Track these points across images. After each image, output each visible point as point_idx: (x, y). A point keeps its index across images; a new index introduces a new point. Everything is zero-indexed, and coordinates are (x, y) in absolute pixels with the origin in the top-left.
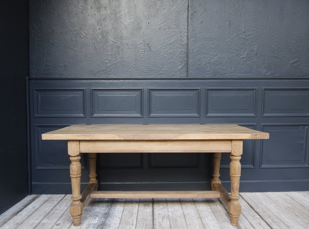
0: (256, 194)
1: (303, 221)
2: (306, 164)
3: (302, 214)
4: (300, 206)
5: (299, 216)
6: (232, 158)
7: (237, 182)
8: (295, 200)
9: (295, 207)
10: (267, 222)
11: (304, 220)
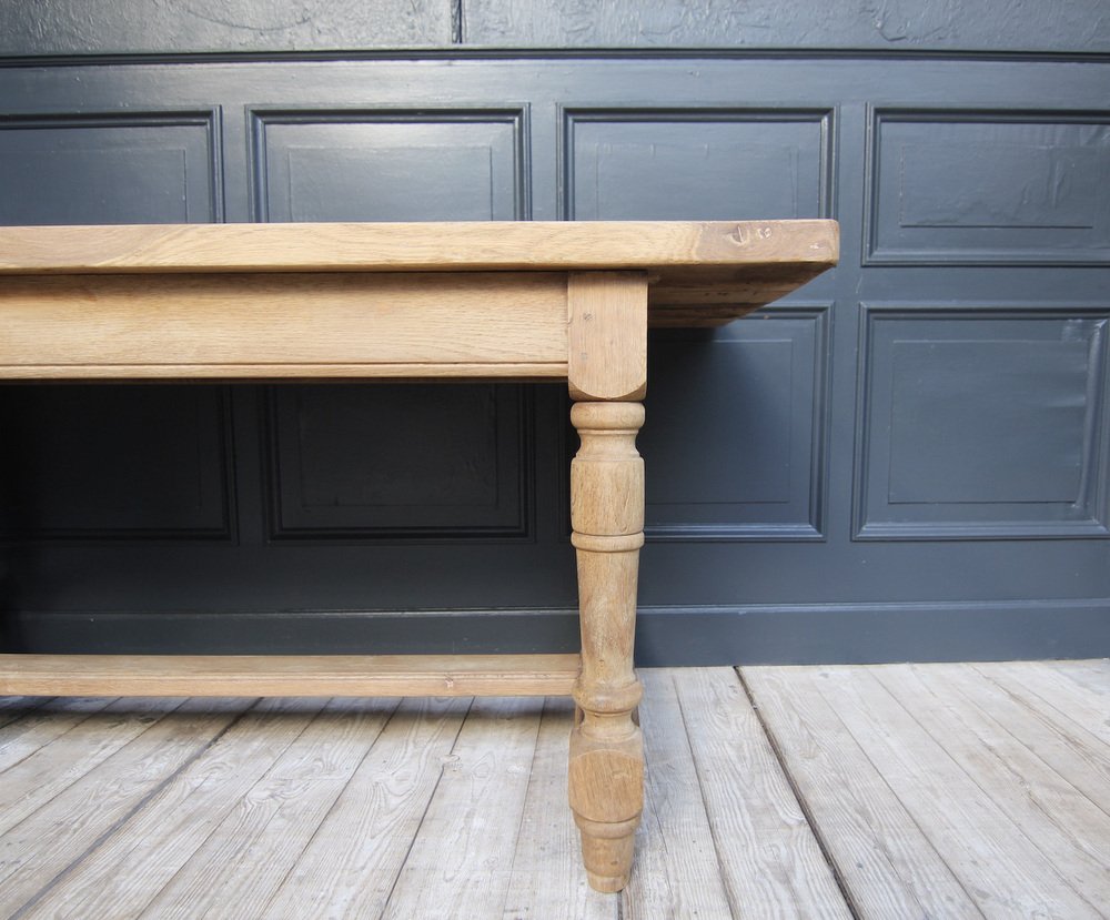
0: (826, 676)
1: (1078, 847)
2: (1095, 521)
3: (1069, 798)
4: (1062, 742)
5: (1054, 813)
6: (579, 415)
7: (613, 587)
8: (1030, 708)
9: (1031, 748)
10: (839, 858)
11: (1086, 846)
